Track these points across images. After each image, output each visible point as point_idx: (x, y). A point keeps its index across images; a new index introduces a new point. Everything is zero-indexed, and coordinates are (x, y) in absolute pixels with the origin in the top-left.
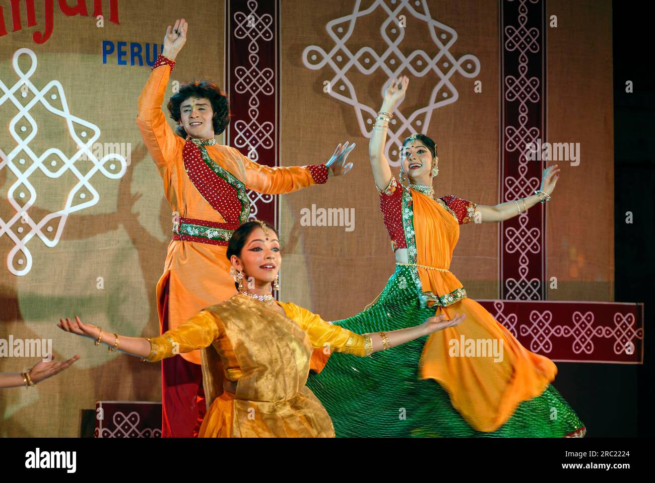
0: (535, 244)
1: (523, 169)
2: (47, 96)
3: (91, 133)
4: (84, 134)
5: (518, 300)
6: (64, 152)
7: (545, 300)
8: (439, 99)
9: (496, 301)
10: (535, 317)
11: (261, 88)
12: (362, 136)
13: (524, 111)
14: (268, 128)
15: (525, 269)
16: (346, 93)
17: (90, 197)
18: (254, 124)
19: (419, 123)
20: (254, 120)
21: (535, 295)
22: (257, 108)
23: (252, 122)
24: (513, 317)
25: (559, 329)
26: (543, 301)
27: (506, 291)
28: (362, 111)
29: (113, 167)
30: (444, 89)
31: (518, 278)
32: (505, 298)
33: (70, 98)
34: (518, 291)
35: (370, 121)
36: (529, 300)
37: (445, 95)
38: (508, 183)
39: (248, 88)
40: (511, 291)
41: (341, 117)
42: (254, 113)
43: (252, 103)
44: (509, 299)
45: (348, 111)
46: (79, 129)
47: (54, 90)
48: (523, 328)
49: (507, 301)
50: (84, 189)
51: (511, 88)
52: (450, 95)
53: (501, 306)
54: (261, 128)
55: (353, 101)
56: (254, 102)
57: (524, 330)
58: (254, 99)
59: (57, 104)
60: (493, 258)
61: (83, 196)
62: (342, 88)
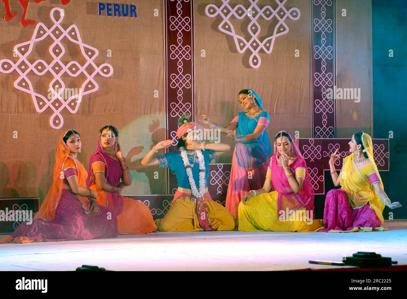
0: (330, 108)
1: (324, 69)
2: (70, 33)
3: (93, 53)
4: (90, 53)
5: (322, 138)
6: (79, 63)
7: (336, 138)
8: (279, 31)
9: (310, 139)
10: (331, 147)
11: (183, 28)
12: (238, 52)
13: (324, 38)
14: (188, 49)
15: (325, 122)
16: (229, 29)
17: (93, 87)
18: (180, 47)
19: (268, 45)
20: (180, 45)
21: (331, 135)
22: (182, 38)
23: (179, 46)
24: (319, 147)
25: (344, 153)
26: (335, 139)
27: (315, 133)
28: (237, 39)
29: (105, 71)
30: (281, 26)
31: (322, 126)
32: (315, 137)
33: (82, 34)
34: (321, 133)
35: (242, 44)
36: (328, 138)
37: (282, 29)
38: (316, 76)
39: (177, 27)
40: (318, 133)
41: (227, 42)
42: (180, 41)
43: (179, 36)
44: (317, 137)
45: (230, 39)
46: (87, 51)
47: (73, 30)
48: (325, 153)
49: (316, 138)
50: (90, 83)
51: (317, 25)
52: (285, 30)
53: (313, 142)
54: (184, 49)
55: (233, 34)
56: (180, 35)
57: (325, 154)
58: (180, 33)
59: (75, 37)
60: (308, 116)
61: (90, 86)
62: (227, 27)
